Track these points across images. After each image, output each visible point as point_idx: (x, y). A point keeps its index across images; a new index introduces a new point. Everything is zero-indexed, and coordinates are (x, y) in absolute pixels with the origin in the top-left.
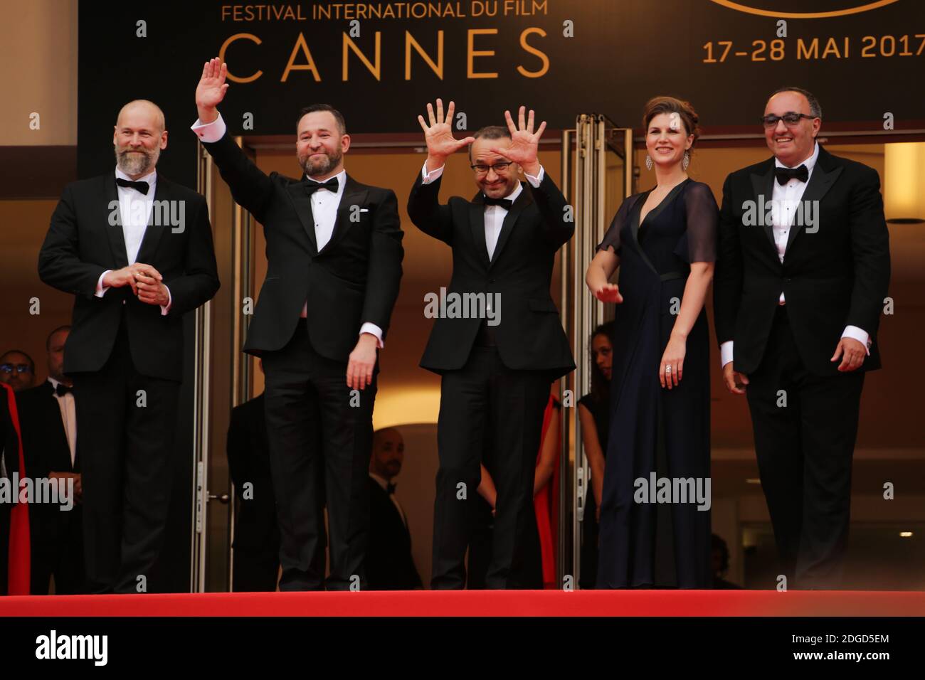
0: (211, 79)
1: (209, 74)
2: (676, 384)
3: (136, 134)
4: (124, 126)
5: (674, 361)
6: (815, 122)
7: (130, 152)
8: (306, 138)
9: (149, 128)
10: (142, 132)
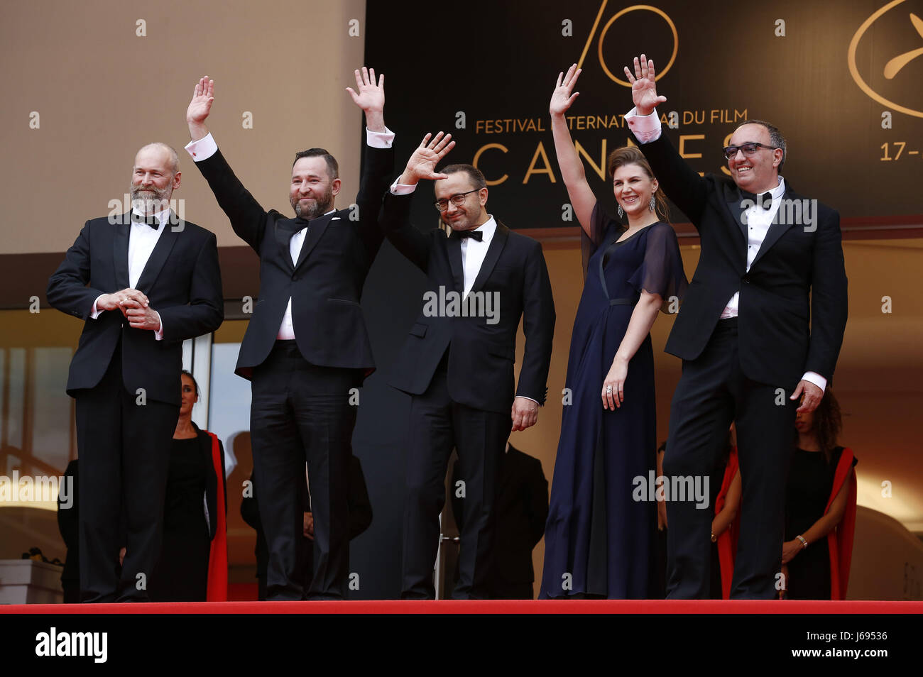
0: (201, 97)
1: (200, 92)
2: (618, 406)
3: (147, 174)
4: (138, 166)
5: (615, 382)
6: (777, 152)
7: (142, 190)
8: (297, 182)
9: (160, 169)
10: (153, 173)
